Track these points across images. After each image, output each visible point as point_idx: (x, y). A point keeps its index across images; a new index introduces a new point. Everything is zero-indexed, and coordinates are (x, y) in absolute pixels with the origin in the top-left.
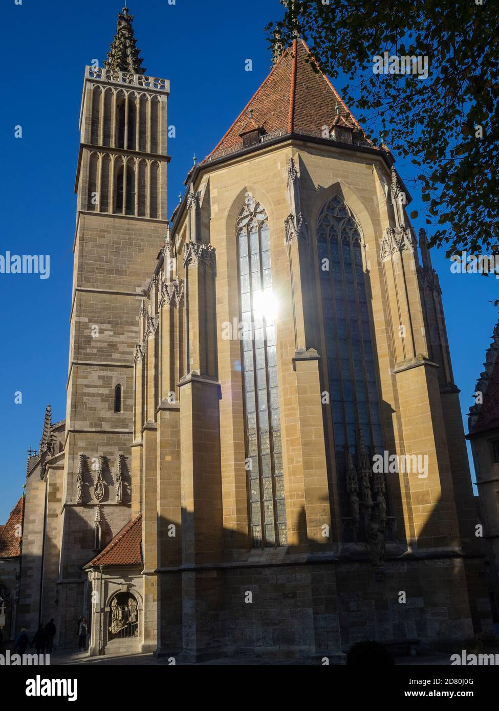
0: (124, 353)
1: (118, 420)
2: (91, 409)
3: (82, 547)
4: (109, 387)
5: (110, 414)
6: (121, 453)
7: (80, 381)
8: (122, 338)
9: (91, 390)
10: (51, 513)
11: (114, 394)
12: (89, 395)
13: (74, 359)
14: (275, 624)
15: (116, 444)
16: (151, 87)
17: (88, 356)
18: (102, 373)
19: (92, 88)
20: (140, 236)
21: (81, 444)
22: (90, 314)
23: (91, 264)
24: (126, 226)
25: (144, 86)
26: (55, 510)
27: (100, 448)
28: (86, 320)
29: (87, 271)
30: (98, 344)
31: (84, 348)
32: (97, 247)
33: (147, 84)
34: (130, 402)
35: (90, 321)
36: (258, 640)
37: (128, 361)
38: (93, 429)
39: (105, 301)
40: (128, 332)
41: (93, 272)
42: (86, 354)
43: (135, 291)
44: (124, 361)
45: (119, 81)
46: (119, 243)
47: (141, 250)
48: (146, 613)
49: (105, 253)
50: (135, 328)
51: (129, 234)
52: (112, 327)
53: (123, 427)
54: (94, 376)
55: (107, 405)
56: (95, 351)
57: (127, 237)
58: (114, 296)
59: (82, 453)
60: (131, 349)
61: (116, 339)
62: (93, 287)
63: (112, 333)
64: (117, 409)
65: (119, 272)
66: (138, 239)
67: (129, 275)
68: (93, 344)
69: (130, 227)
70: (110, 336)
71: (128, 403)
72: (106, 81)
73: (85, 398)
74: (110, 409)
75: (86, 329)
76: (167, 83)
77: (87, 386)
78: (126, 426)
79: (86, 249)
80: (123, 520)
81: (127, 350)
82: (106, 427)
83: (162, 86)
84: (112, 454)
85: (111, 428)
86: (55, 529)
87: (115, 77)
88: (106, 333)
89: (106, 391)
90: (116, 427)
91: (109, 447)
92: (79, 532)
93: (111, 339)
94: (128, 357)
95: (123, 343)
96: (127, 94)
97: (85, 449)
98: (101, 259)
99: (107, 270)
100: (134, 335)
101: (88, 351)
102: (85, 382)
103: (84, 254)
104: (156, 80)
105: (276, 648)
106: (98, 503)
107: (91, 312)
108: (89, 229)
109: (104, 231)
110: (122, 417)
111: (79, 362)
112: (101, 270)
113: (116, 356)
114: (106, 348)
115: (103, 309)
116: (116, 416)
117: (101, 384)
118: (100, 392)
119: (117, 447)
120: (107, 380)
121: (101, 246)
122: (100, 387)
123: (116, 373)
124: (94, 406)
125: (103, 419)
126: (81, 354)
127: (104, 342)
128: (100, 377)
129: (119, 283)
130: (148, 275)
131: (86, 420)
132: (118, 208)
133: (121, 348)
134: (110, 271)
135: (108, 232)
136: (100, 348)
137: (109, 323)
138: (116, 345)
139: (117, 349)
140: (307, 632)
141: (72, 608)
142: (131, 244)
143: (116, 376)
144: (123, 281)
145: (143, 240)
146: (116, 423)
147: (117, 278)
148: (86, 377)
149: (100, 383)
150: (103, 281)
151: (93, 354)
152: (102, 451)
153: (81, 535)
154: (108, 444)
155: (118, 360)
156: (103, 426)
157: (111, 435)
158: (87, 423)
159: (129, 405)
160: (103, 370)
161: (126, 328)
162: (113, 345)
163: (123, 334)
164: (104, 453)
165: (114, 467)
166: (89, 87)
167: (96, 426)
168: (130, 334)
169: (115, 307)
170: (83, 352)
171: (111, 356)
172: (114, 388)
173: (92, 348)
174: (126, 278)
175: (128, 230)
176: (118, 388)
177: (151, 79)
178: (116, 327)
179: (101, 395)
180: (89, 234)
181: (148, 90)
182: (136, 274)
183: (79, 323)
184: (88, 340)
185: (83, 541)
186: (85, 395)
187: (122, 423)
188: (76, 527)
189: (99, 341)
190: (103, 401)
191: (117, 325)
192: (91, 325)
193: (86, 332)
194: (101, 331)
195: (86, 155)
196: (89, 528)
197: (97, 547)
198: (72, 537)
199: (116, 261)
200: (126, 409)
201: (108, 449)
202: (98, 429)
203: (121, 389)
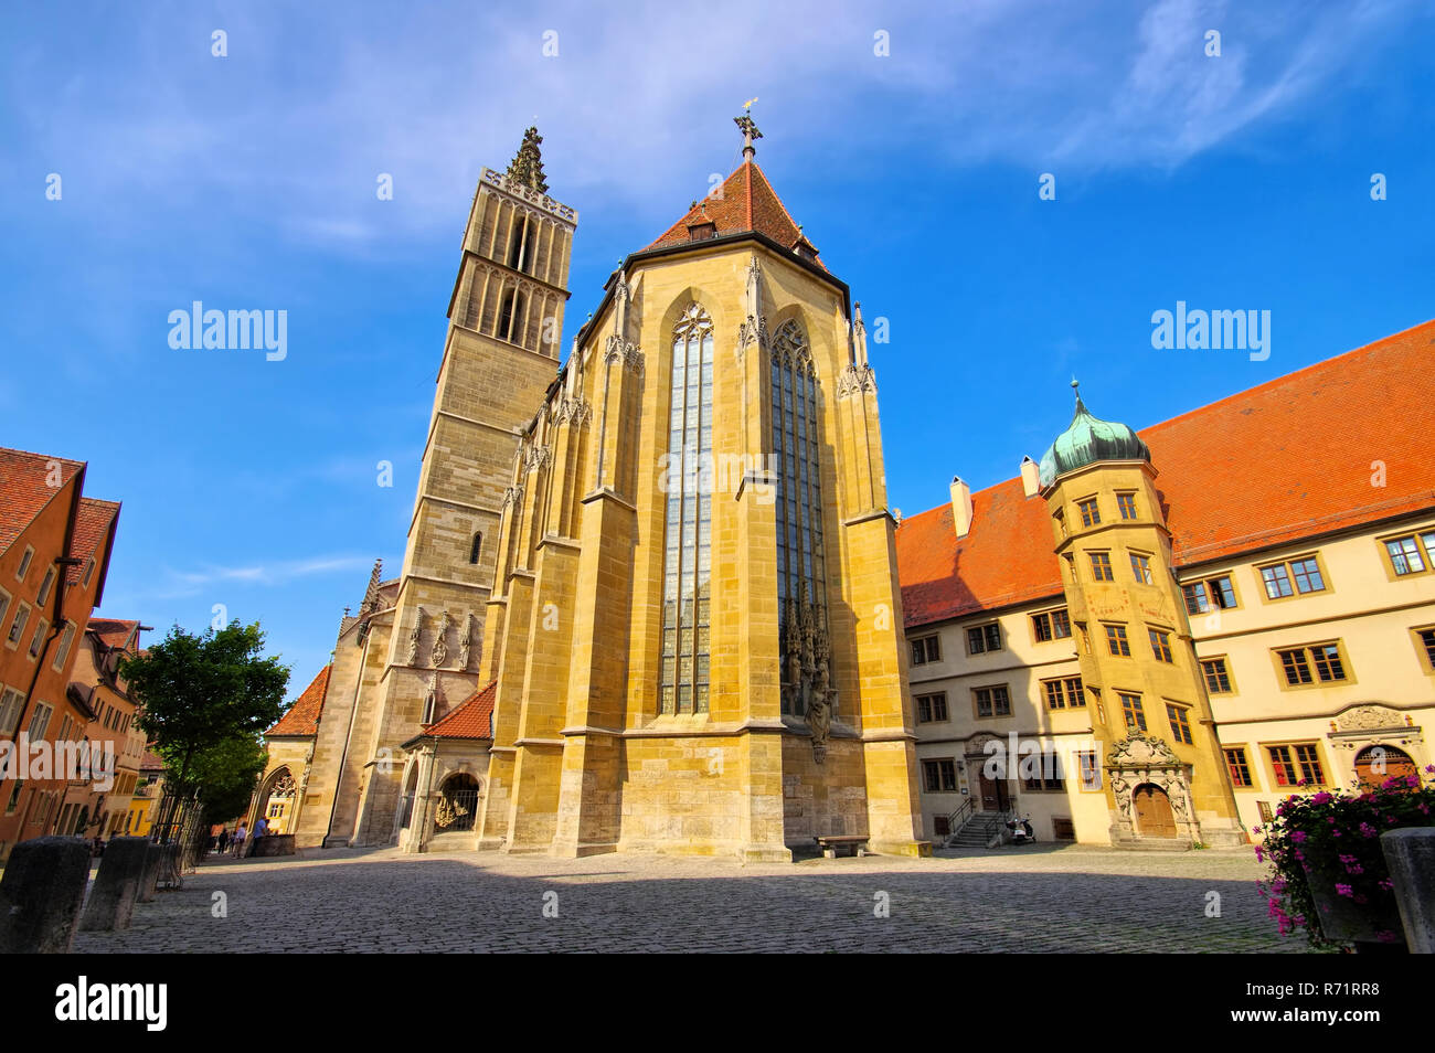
0: (492, 498)
1: (473, 573)
2: (440, 554)
3: (408, 720)
4: (467, 533)
5: (465, 565)
6: (472, 612)
7: (430, 520)
8: (489, 479)
9: (443, 533)
10: (369, 680)
11: (472, 542)
12: (440, 538)
13: (427, 493)
14: (686, 810)
15: (466, 601)
16: (557, 213)
17: (444, 492)
18: (460, 515)
19: (488, 193)
21: (423, 595)
22: (454, 446)
23: (462, 388)
24: (511, 356)
25: (549, 210)
26: (374, 677)
27: (446, 603)
28: (448, 450)
29: (456, 395)
30: (459, 482)
31: (441, 483)
32: (472, 370)
33: (553, 208)
34: (492, 554)
35: (452, 453)
36: (661, 831)
37: (494, 507)
38: (441, 579)
39: (474, 434)
40: (498, 473)
41: (464, 398)
42: (442, 490)
43: (512, 429)
44: (490, 506)
45: (521, 196)
46: (499, 372)
47: (524, 386)
48: (489, 801)
49: (480, 379)
50: (507, 472)
51: (513, 365)
52: (479, 464)
53: (478, 582)
54: (449, 517)
55: (461, 553)
56: (454, 488)
57: (510, 368)
58: (486, 430)
59: (421, 605)
60: (500, 495)
61: (482, 480)
62: (462, 415)
63: (478, 472)
64: (474, 560)
65: (494, 404)
66: (522, 373)
67: (506, 410)
68: (452, 480)
69: (516, 357)
70: (475, 474)
71: (487, 555)
72: (505, 190)
73: (434, 541)
74: (464, 558)
75: (446, 460)
76: (575, 214)
77: (438, 527)
78: (482, 581)
79: (458, 368)
80: (465, 692)
81: (495, 494)
82: (457, 579)
83: (568, 216)
84: (461, 611)
85: (464, 580)
86: (371, 699)
87: (516, 190)
88: (471, 469)
89: (463, 538)
90: (470, 581)
91: (457, 603)
92: (406, 700)
93: (476, 478)
94: (496, 503)
95: (490, 485)
96: (528, 212)
97: (427, 601)
98: (474, 385)
99: (481, 400)
100: (505, 479)
101: (446, 486)
102: (437, 522)
103: (455, 374)
104: (563, 208)
105: (685, 842)
106: (435, 667)
107: (455, 443)
108: (463, 349)
110: (478, 570)
111: (431, 497)
112: (473, 397)
113: (479, 498)
114: (467, 487)
115: (470, 442)
116: (471, 567)
117: (457, 528)
118: (454, 537)
119: (468, 605)
120: (465, 524)
121: (476, 371)
122: (455, 531)
123: (477, 518)
124: (445, 552)
125: (455, 570)
126: (436, 488)
127: (467, 480)
128: (455, 520)
129: (493, 417)
131: (432, 567)
132: (503, 332)
133: (487, 490)
134: (485, 401)
135: (489, 358)
136: (462, 486)
137: (476, 459)
138: (481, 487)
139: (483, 491)
140: (730, 821)
141: (383, 796)
142: (513, 375)
143: (478, 523)
144: (498, 416)
145: (528, 376)
146: (470, 576)
147: (492, 411)
148: (439, 517)
149: (456, 526)
150: (474, 411)
151: (451, 491)
152: (448, 605)
153: (409, 704)
154: (456, 600)
155: (481, 504)
156: (453, 577)
157: (462, 589)
158: (434, 570)
159: (490, 557)
160: (462, 512)
161: (496, 469)
162: (477, 486)
163: (491, 475)
164: (451, 609)
165: (461, 627)
166: (485, 190)
167: (444, 575)
168: (500, 477)
169: (484, 443)
170: (439, 486)
171: (473, 497)
172: (472, 534)
173: (451, 483)
174: (502, 413)
175: (512, 360)
176: (478, 537)
177: (558, 205)
178: (484, 465)
179: (456, 541)
180: (463, 355)
181: (552, 215)
182: (516, 412)
183: (439, 452)
184: (448, 474)
185: (410, 712)
186: (435, 536)
187: (480, 578)
188: (403, 695)
189: (461, 478)
190: (457, 548)
191: (485, 463)
192: (453, 457)
193: (446, 465)
194: (465, 467)
195: (471, 265)
196: (420, 697)
197: (428, 720)
198: (395, 707)
199: (493, 392)
200: (484, 562)
201: (456, 605)
202: (447, 580)
203: (483, 538)
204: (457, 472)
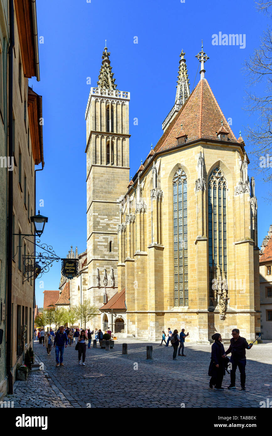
0: (113, 228)
1: (111, 255)
2: (101, 251)
3: (100, 302)
4: (107, 242)
5: (108, 253)
6: (112, 268)
7: (96, 240)
8: (111, 222)
9: (100, 243)
10: (84, 289)
11: (109, 245)
12: (100, 245)
15: (111, 265)
16: (122, 97)
17: (99, 229)
18: (104, 237)
19: (94, 100)
20: (118, 175)
21: (97, 264)
22: (99, 212)
23: (98, 189)
24: (112, 171)
25: (118, 97)
27: (105, 266)
28: (97, 214)
29: (97, 193)
31: (97, 226)
32: (100, 181)
33: (120, 96)
34: (116, 248)
35: (99, 215)
37: (115, 232)
38: (102, 259)
39: (104, 206)
40: (114, 219)
41: (99, 193)
42: (98, 229)
43: (116, 201)
44: (113, 231)
45: (107, 95)
46: (109, 179)
47: (118, 182)
48: (128, 326)
49: (103, 184)
50: (117, 218)
51: (114, 175)
52: (107, 217)
53: (113, 258)
54: (101, 237)
55: (107, 249)
56: (101, 227)
58: (108, 204)
59: (98, 268)
60: (116, 226)
61: (109, 222)
62: (99, 200)
63: (107, 220)
64: (110, 251)
65: (110, 193)
66: (117, 177)
67: (114, 194)
68: (100, 224)
69: (114, 171)
70: (107, 221)
71: (114, 249)
72: (101, 95)
73: (98, 246)
74: (108, 251)
75: (97, 218)
76: (129, 93)
77: (98, 242)
78: (114, 258)
79: (96, 182)
81: (114, 227)
82: (107, 258)
83: (126, 96)
84: (109, 268)
86: (86, 295)
87: (104, 93)
88: (105, 219)
89: (106, 244)
90: (110, 258)
91: (108, 266)
92: (98, 296)
93: (107, 222)
94: (114, 230)
95: (112, 224)
96: (110, 102)
97: (99, 266)
98: (102, 187)
99: (105, 192)
101: (99, 227)
102: (98, 240)
103: (95, 185)
104: (124, 93)
106: (104, 286)
107: (99, 211)
108: (96, 173)
109: (103, 174)
110: (112, 254)
111: (95, 232)
112: (102, 192)
113: (109, 229)
114: (105, 226)
115: (104, 209)
116: (110, 253)
118: (104, 244)
119: (111, 266)
120: (106, 239)
121: (102, 181)
122: (104, 242)
123: (110, 236)
124: (102, 250)
125: (105, 255)
126: (96, 228)
127: (105, 223)
129: (110, 198)
130: (121, 194)
131: (99, 255)
132: (108, 162)
133: (111, 226)
134: (106, 192)
135: (105, 174)
136: (103, 226)
137: (106, 215)
138: (109, 225)
139: (110, 226)
142: (114, 179)
143: (110, 238)
144: (111, 197)
145: (119, 177)
147: (109, 195)
148: (98, 238)
149: (104, 240)
150: (103, 197)
151: (101, 229)
152: (105, 267)
153: (99, 298)
154: (107, 265)
155: (110, 231)
156: (105, 257)
157: (109, 261)
158: (100, 256)
159: (115, 249)
160: (104, 235)
161: (113, 217)
162: (108, 225)
163: (112, 220)
164: (106, 268)
165: (110, 273)
166: (93, 99)
167: (103, 257)
168: (115, 220)
169: (108, 208)
170: (97, 228)
171: (107, 229)
172: (109, 242)
173: (100, 226)
174: (112, 195)
175: (113, 173)
176: (111, 242)
177: (122, 93)
178: (109, 217)
179: (104, 245)
180: (96, 176)
181: (120, 99)
182: (116, 193)
183: (95, 215)
184: (99, 222)
185: (100, 300)
186: (98, 245)
187: (113, 256)
188: (97, 295)
189: (103, 223)
190: (105, 248)
191: (109, 216)
192: (99, 216)
193: (98, 219)
194: (103, 219)
195: (93, 136)
196: (102, 295)
197: (105, 302)
198: (96, 299)
199: (108, 188)
200: (114, 251)
201: (107, 266)
202: (104, 259)
203: (112, 243)
204: (101, 221)
